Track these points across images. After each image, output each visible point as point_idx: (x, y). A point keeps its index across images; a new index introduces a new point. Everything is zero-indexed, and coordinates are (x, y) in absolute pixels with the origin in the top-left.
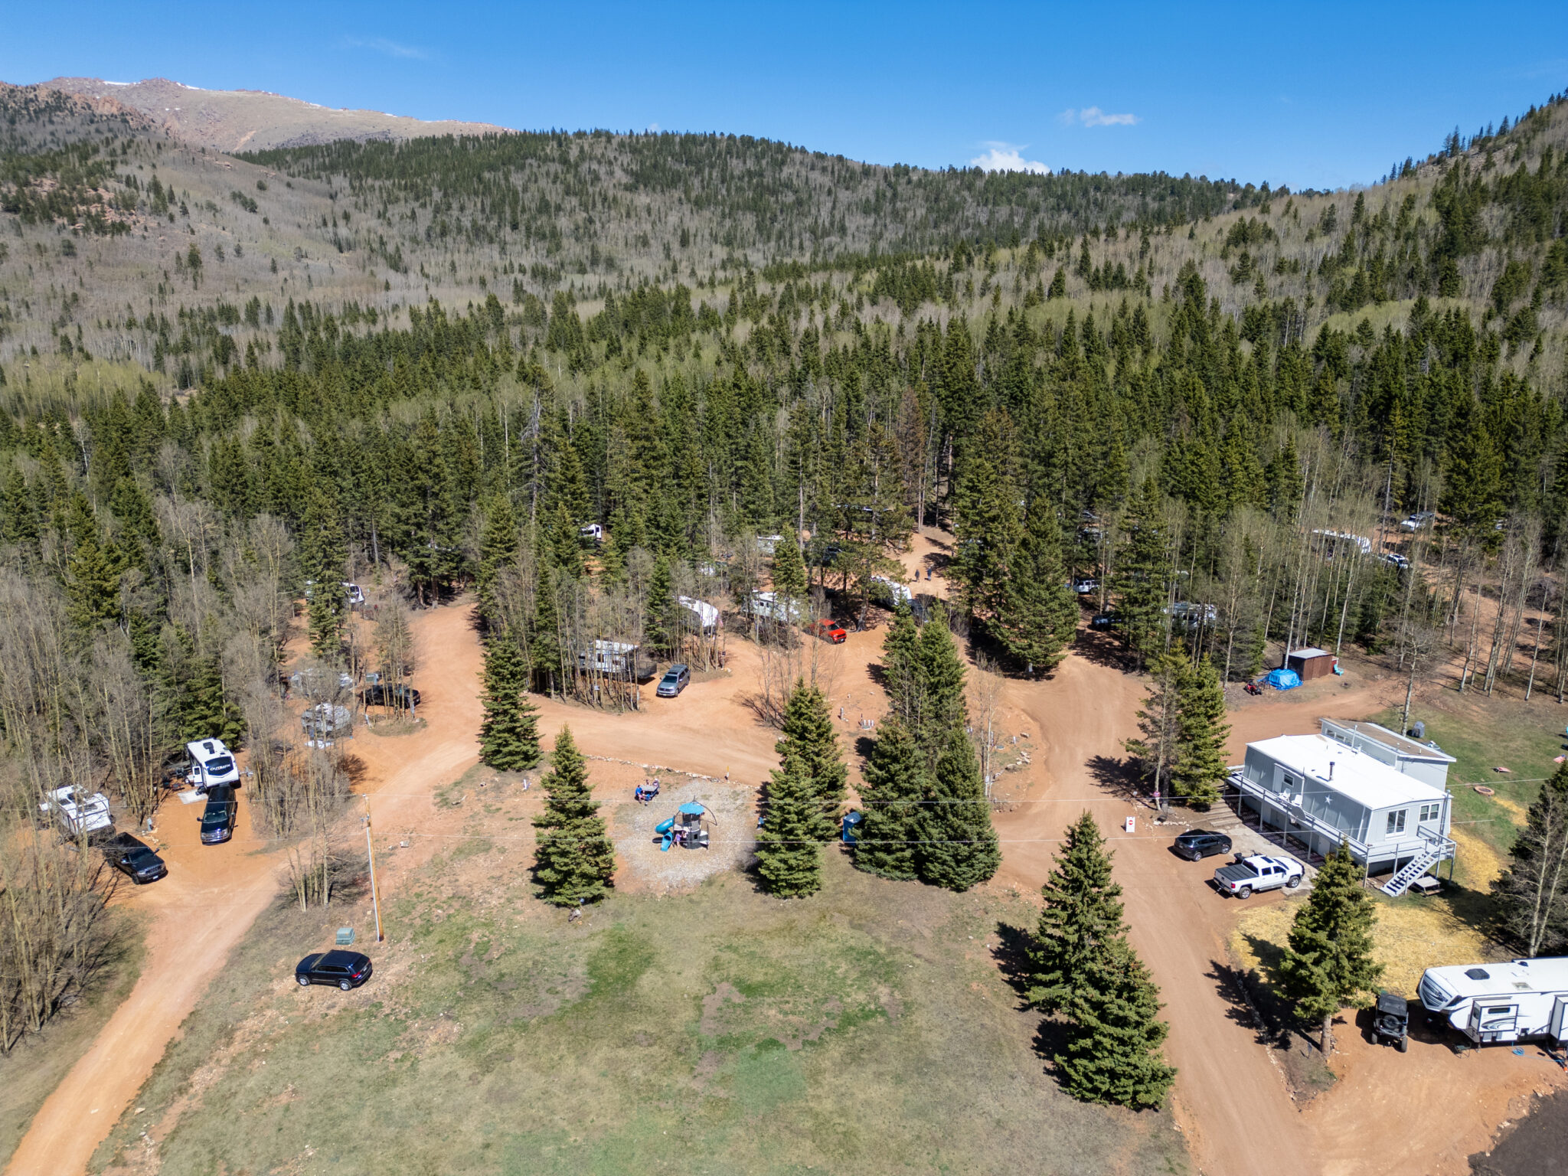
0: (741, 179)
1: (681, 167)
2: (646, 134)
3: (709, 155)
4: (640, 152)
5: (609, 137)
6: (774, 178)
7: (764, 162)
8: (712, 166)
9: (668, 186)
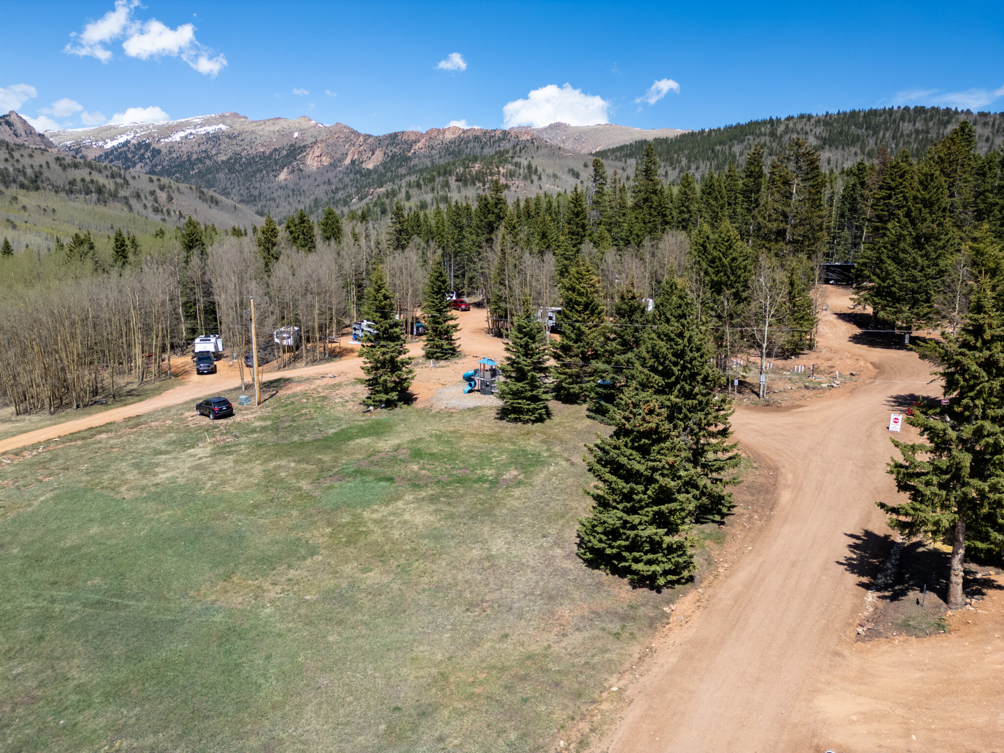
0: (909, 136)
1: (862, 132)
2: (839, 113)
3: (885, 122)
4: (831, 125)
5: (810, 117)
6: (938, 134)
7: (931, 124)
8: (887, 129)
9: (848, 145)
